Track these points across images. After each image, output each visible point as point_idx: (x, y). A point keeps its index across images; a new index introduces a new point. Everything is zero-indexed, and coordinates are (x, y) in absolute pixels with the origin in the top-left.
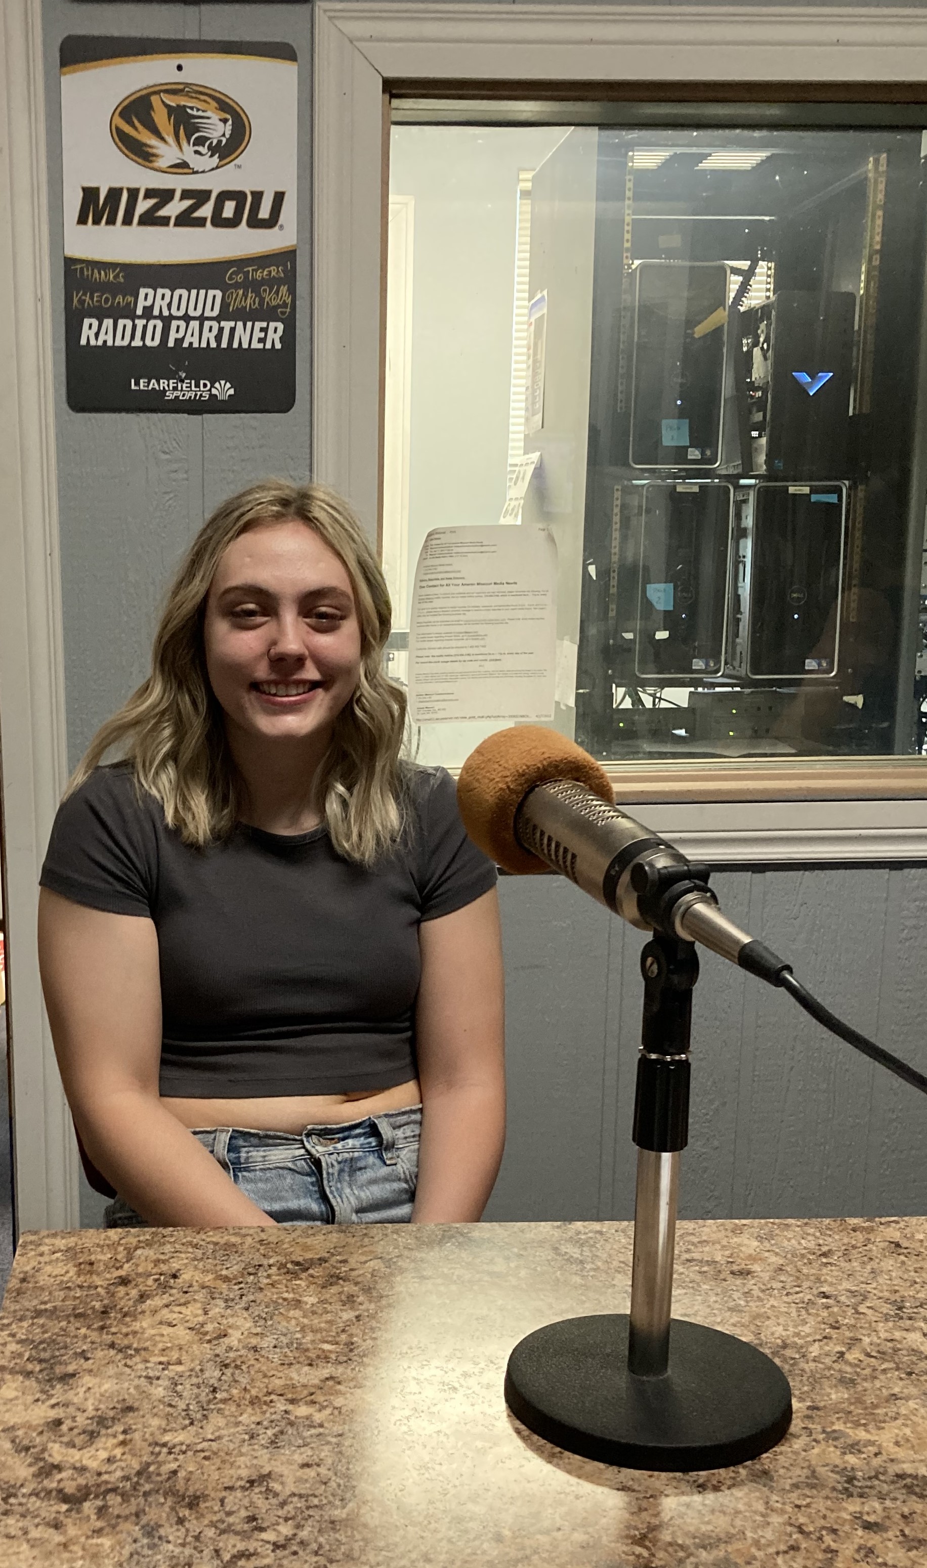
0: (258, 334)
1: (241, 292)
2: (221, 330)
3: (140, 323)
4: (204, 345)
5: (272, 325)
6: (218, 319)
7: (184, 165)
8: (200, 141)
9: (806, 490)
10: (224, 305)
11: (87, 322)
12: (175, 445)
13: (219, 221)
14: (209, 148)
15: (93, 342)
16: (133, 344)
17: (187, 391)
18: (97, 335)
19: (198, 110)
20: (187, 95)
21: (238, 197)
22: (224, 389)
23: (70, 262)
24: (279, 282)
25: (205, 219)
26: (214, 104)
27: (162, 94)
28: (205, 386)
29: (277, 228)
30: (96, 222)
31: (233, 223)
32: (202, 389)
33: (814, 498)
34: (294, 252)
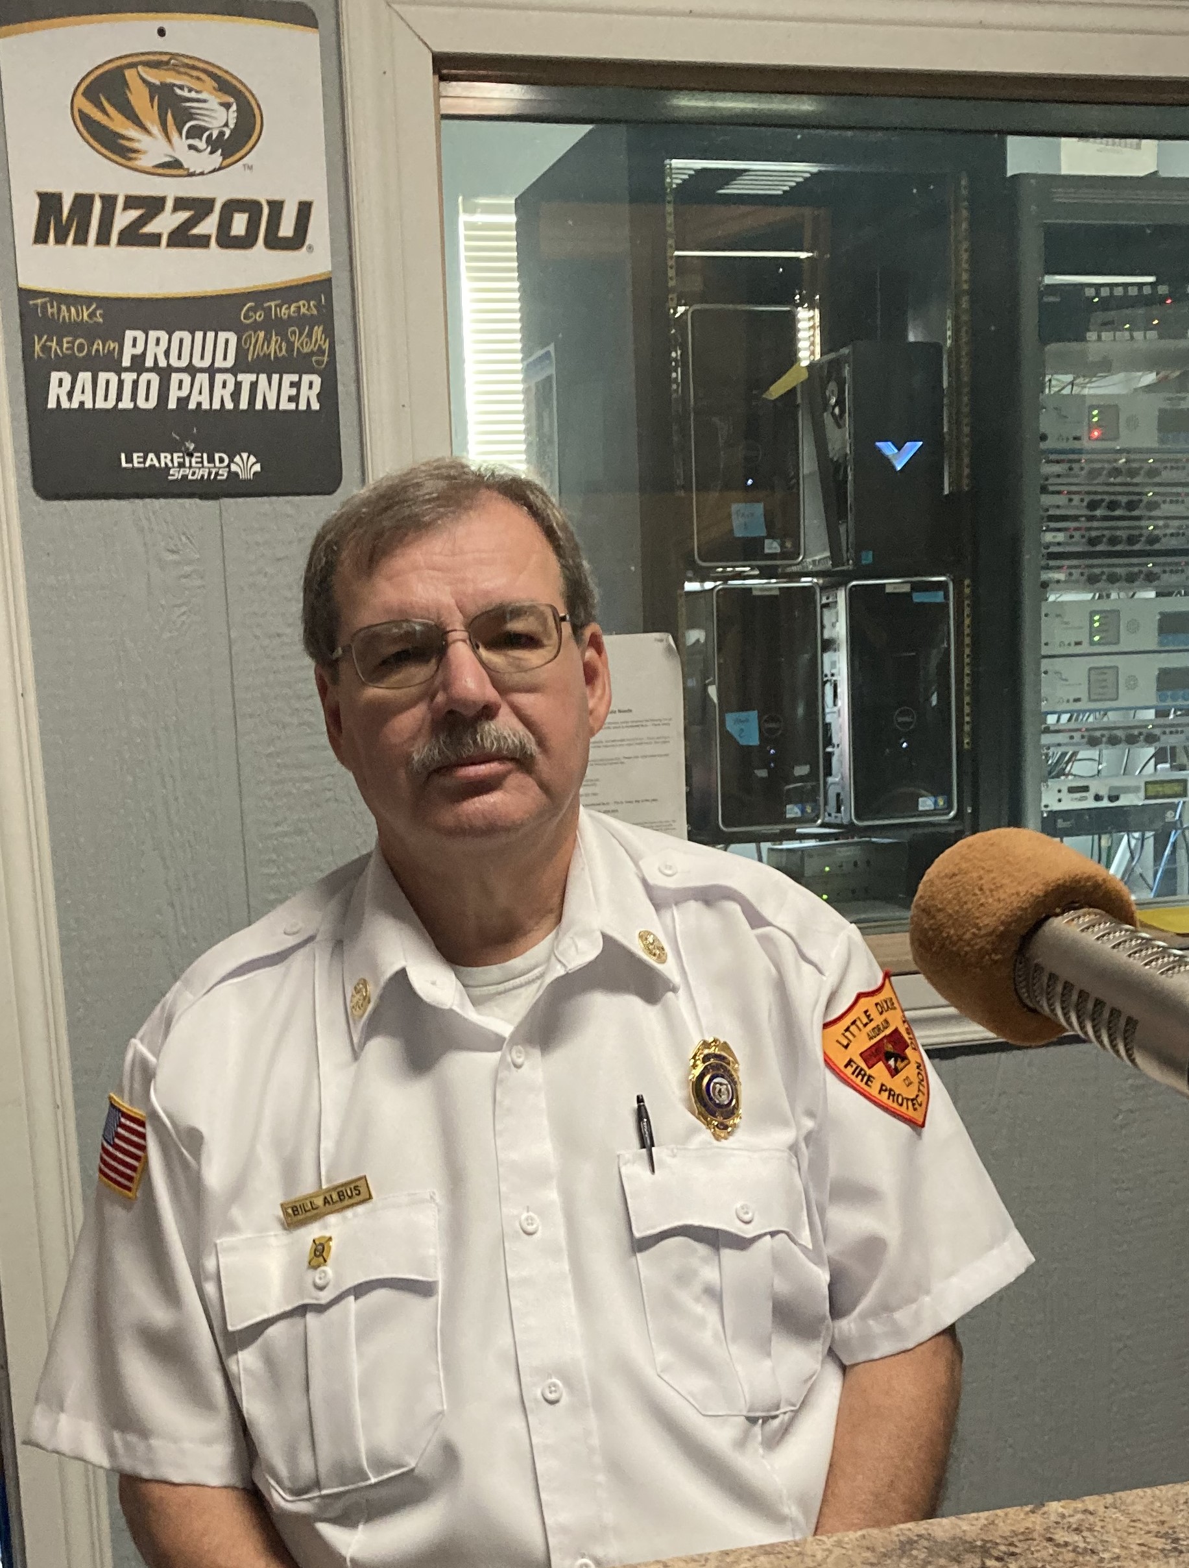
0: (287, 391)
1: (262, 334)
2: (238, 385)
3: (128, 377)
4: (216, 406)
5: (306, 378)
6: (234, 371)
7: (175, 164)
8: (196, 132)
10: (241, 352)
11: (55, 376)
12: (184, 538)
13: (227, 241)
14: (209, 140)
15: (65, 405)
16: (121, 406)
17: (198, 468)
18: (70, 395)
20: (175, 69)
21: (251, 207)
22: (247, 465)
23: (25, 294)
24: (312, 321)
25: (208, 237)
26: (210, 83)
27: (140, 68)
28: (221, 460)
29: (304, 249)
30: (61, 240)
31: (246, 242)
32: (217, 464)
34: (329, 281)
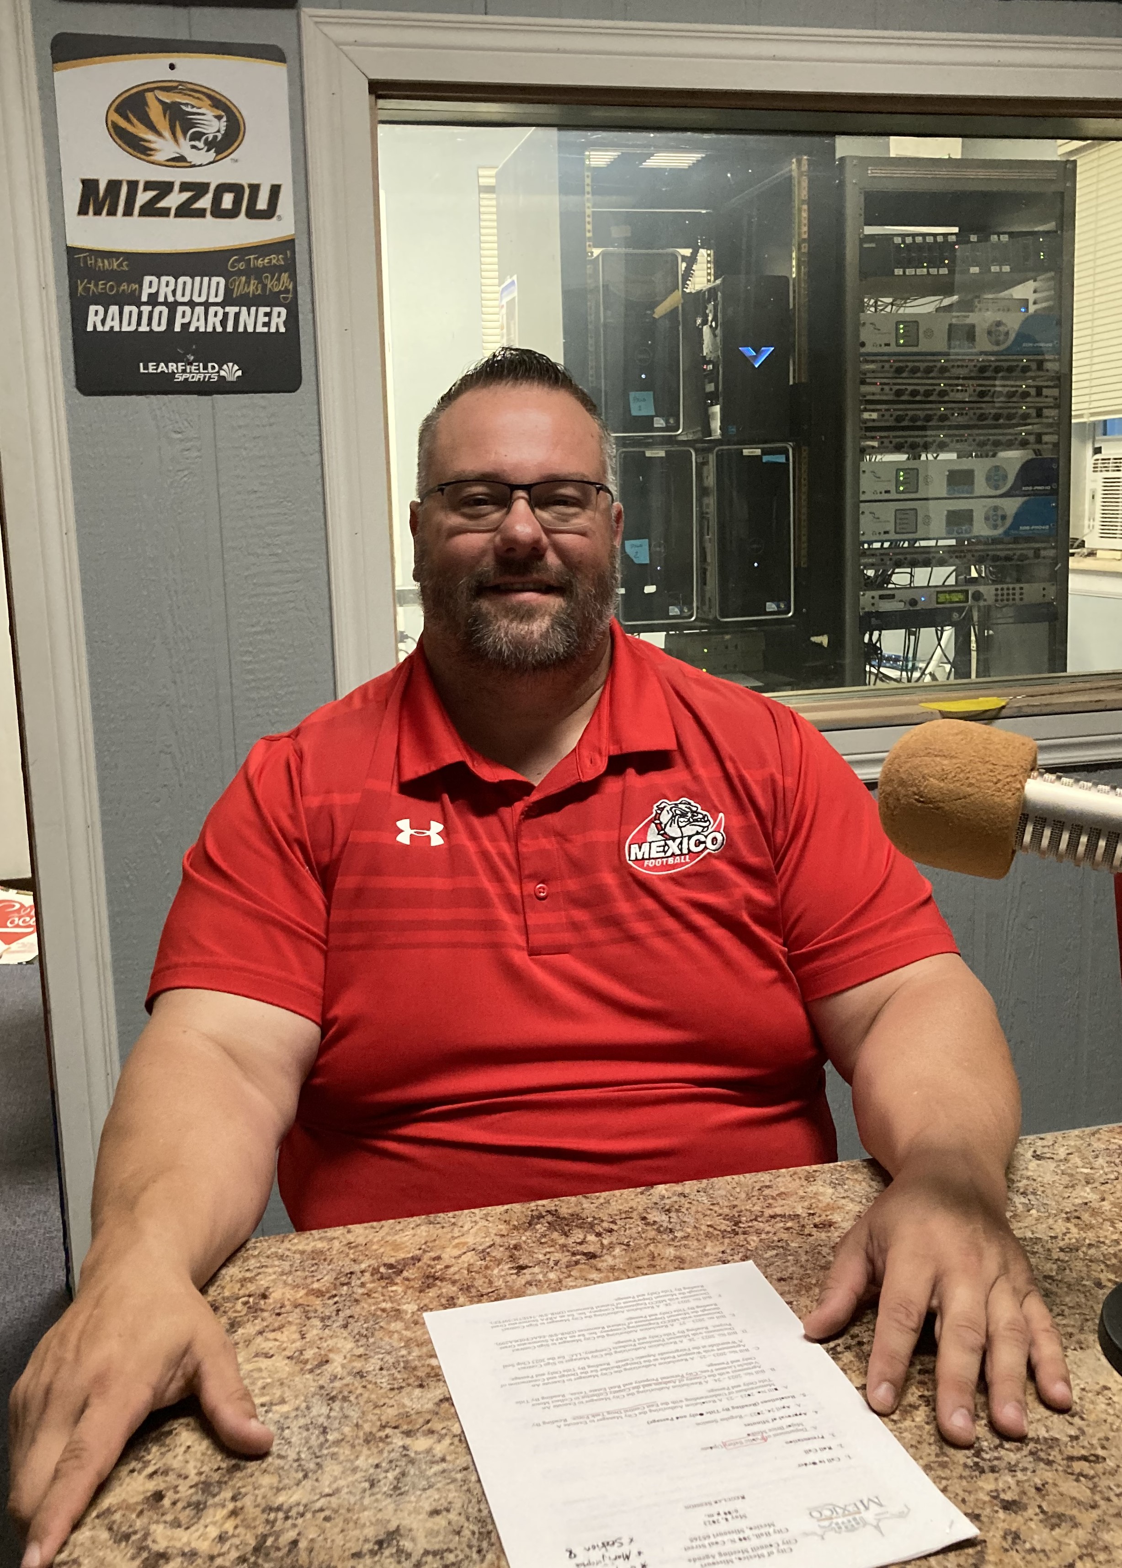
0: (262, 319)
1: (244, 279)
2: (226, 315)
3: (146, 309)
4: (210, 329)
5: (276, 310)
6: (222, 304)
7: (181, 159)
8: (197, 136)
9: (758, 452)
10: (228, 291)
11: (93, 308)
12: (186, 424)
13: (218, 212)
14: (206, 142)
15: (100, 328)
16: (141, 329)
17: (195, 373)
18: (103, 322)
19: (193, 107)
20: (182, 92)
21: (236, 189)
22: (232, 372)
23: (71, 251)
24: (280, 269)
25: (204, 210)
26: (208, 101)
27: (156, 91)
28: (213, 368)
29: (275, 219)
30: (98, 213)
31: (233, 213)
32: (210, 370)
33: (766, 459)
34: (293, 241)
